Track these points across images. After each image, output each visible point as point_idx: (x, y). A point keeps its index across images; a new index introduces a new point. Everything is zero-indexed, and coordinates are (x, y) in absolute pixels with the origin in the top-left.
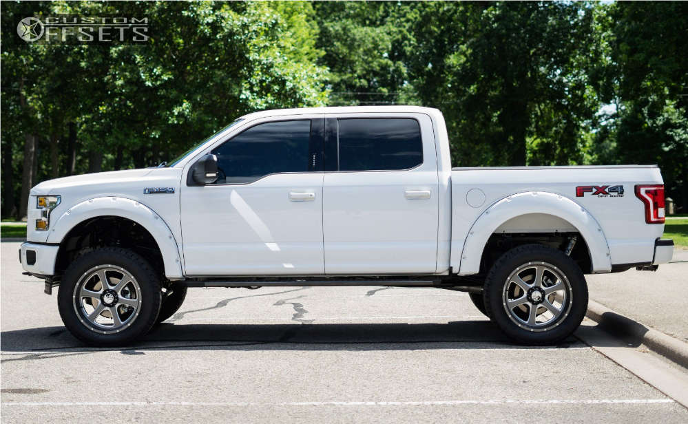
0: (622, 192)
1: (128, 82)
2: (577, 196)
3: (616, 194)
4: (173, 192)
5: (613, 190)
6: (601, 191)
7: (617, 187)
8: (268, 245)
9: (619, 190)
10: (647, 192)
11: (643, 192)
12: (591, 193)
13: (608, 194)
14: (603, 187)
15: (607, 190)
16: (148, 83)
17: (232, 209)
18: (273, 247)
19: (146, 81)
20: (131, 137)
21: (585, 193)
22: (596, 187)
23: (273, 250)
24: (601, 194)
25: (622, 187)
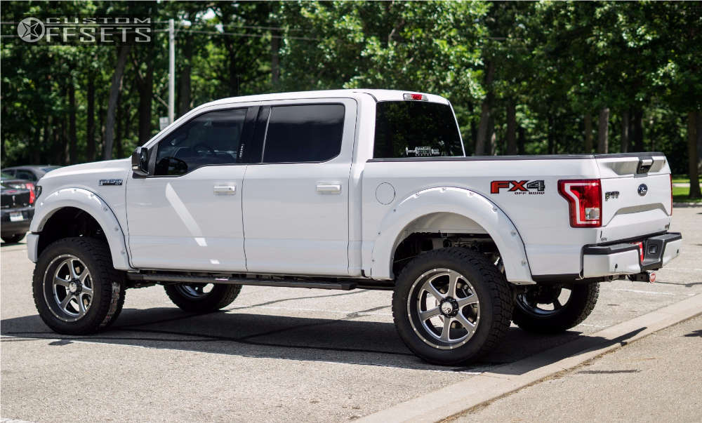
0: (543, 188)
1: (612, 43)
2: (492, 193)
3: (535, 190)
4: (121, 184)
5: (533, 185)
6: (519, 186)
7: (537, 182)
8: (197, 239)
9: (539, 186)
10: (573, 189)
11: (567, 187)
12: (508, 189)
13: (526, 190)
14: (521, 181)
15: (525, 186)
16: (631, 44)
17: (166, 202)
18: (201, 242)
19: (628, 42)
20: (619, 99)
21: (500, 189)
22: (512, 182)
23: (200, 245)
24: (518, 191)
25: (542, 182)
